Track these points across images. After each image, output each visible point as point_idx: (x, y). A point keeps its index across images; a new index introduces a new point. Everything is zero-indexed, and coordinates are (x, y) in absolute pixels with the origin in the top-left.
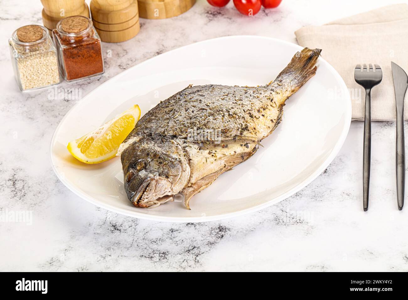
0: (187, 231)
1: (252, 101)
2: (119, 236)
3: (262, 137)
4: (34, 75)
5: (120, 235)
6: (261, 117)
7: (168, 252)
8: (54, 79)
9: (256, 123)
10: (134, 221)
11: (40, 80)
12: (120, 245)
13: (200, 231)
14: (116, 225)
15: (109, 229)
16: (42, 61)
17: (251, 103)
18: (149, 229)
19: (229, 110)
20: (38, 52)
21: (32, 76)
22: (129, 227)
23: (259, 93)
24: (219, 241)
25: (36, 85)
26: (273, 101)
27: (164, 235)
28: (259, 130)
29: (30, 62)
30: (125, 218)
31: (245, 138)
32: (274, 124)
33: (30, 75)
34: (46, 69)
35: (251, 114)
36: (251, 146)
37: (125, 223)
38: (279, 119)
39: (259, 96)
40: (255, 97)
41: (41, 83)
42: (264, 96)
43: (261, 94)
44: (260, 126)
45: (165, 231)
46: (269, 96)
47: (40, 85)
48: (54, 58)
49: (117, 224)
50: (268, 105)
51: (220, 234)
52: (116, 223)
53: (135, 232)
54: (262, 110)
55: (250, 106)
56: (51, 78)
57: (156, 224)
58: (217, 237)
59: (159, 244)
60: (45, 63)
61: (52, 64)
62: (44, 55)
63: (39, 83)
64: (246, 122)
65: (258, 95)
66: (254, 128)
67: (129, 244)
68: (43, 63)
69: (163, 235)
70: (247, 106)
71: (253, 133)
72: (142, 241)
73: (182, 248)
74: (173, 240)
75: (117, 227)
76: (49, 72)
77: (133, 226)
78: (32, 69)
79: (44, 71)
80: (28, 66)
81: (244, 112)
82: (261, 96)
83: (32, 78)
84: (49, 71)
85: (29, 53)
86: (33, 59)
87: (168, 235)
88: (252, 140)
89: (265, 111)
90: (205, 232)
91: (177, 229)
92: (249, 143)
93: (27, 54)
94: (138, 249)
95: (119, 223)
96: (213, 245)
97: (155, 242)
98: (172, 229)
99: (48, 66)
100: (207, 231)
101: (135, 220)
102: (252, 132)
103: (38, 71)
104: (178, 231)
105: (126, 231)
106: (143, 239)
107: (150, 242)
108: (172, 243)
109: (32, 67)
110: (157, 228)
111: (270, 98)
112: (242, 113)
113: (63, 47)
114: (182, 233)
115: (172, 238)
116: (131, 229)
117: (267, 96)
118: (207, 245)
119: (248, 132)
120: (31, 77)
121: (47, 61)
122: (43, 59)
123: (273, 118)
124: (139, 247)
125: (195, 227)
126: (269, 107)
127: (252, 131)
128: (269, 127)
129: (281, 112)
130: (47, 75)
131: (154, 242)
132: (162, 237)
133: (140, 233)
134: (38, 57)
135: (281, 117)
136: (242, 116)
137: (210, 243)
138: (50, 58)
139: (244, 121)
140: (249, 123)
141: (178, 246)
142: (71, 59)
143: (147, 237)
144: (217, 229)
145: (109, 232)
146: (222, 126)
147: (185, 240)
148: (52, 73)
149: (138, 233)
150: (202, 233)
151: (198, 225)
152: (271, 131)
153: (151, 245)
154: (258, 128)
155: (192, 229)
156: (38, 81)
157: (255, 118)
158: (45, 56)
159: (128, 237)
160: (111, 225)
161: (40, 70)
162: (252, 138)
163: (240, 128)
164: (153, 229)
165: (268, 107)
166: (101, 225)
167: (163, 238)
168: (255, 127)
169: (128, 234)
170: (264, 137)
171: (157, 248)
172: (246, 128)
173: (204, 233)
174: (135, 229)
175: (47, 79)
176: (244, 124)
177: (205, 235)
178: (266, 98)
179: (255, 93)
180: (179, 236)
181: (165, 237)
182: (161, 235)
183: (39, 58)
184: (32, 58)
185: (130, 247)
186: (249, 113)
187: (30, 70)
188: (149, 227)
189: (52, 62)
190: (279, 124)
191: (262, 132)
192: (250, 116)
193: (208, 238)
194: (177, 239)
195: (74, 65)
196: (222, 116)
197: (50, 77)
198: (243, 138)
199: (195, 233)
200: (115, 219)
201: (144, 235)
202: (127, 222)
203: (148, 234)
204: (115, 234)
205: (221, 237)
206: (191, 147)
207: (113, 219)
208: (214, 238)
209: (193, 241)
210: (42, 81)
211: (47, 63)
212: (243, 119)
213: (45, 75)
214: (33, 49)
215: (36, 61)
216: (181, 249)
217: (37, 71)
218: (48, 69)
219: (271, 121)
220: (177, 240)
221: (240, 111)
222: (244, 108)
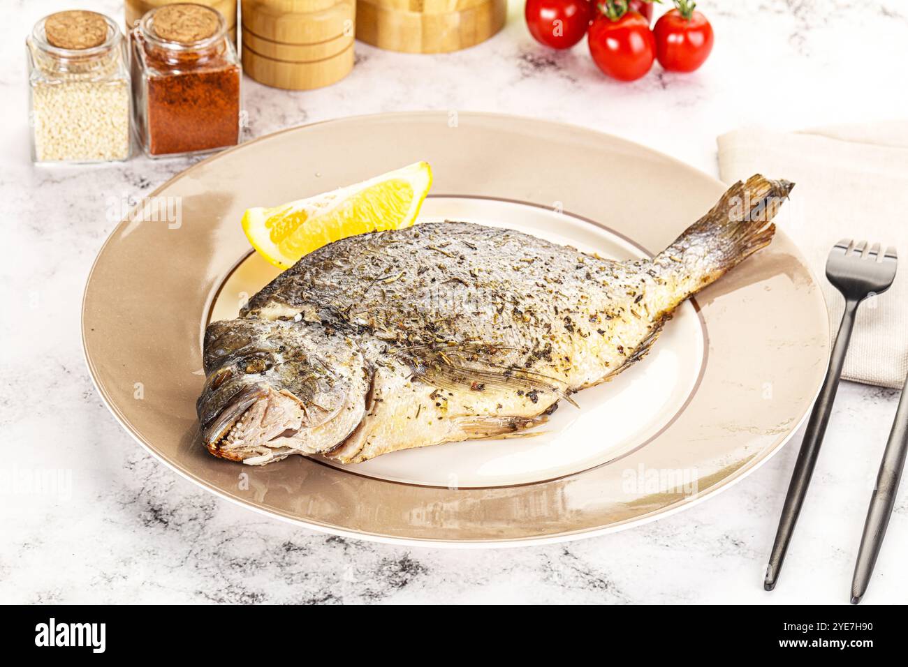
0: (323, 556)
1: (585, 289)
2: (160, 536)
3: (581, 383)
4: (69, 131)
5: (164, 534)
6: (595, 335)
7: (263, 595)
8: (114, 147)
9: (576, 347)
10: (205, 508)
11: (81, 145)
12: (156, 556)
13: (355, 561)
14: (160, 510)
15: (141, 515)
16: (91, 100)
17: (581, 294)
18: (234, 533)
19: (520, 300)
20: (86, 76)
21: (64, 131)
22: (191, 520)
23: (612, 275)
24: (392, 593)
25: (70, 153)
26: (641, 302)
27: (267, 553)
28: (579, 366)
29: (62, 98)
30: (186, 498)
31: (534, 377)
32: (623, 358)
33: (58, 128)
34: (99, 121)
35: (569, 322)
36: (545, 400)
37: (183, 509)
38: (643, 349)
39: (609, 282)
40: (597, 282)
41: (81, 152)
42: (623, 284)
43: (617, 278)
44: (584, 356)
45: (272, 544)
46: (634, 286)
47: (81, 155)
48: (120, 97)
49: (163, 507)
50: (623, 310)
51: (400, 577)
52: (161, 505)
53: (201, 533)
54: (602, 317)
55: (577, 302)
56: (109, 143)
57: (255, 523)
58: (390, 583)
59: (249, 572)
60: (98, 105)
61: (114, 110)
62: (100, 86)
63: (76, 150)
64: (551, 339)
65: (608, 279)
66: (567, 358)
67: (176, 560)
68: (94, 105)
69: (263, 553)
70: (568, 300)
71: (561, 369)
72: (211, 558)
73: (298, 593)
74: (285, 569)
75: (161, 515)
76: (106, 130)
77: (201, 520)
78: (65, 115)
79: (94, 125)
80: (57, 105)
81: (555, 312)
82: (616, 283)
83: (63, 136)
84: (105, 126)
85: (66, 77)
86: (72, 91)
87: (276, 556)
88: (550, 386)
89: (609, 321)
90: (366, 565)
91: (301, 546)
92: (542, 392)
93: (60, 75)
94: (195, 575)
95: (170, 505)
96: (377, 599)
97: (241, 566)
98: (289, 543)
99: (104, 113)
100: (372, 564)
101: (209, 506)
102: (559, 367)
103: (79, 120)
104: (304, 552)
105: (179, 528)
106: (214, 554)
107: (229, 563)
108: (280, 577)
109: (67, 109)
110: (254, 534)
111: (635, 293)
112: (548, 313)
113: (149, 73)
114: (310, 558)
115: (284, 564)
116: (194, 525)
117: (629, 286)
118: (362, 597)
119: (547, 363)
120: (60, 133)
121: (103, 102)
122: (96, 94)
123: (627, 342)
124: (198, 572)
125: (346, 549)
126: (627, 315)
127: (558, 363)
128: (607, 363)
129: (654, 333)
130: (99, 134)
131: (237, 565)
132: (261, 558)
133: (211, 537)
134: (84, 87)
135: (648, 346)
136: (547, 321)
137: (370, 594)
138: (111, 95)
139: (547, 335)
140: (557, 342)
141: (290, 586)
142: (166, 103)
143: (226, 550)
144: (398, 564)
145: (138, 522)
146: (488, 335)
147: (313, 574)
148: (113, 133)
149: (206, 537)
150: (358, 566)
151: (353, 546)
152: (611, 374)
153: (228, 572)
154: (577, 358)
155: (337, 553)
156: (76, 146)
157: (577, 335)
158: (100, 89)
159: (181, 542)
160: (150, 508)
161: (84, 119)
162: (555, 381)
163: (532, 349)
164: (245, 534)
165: (621, 314)
166: (125, 504)
167: (262, 561)
168: (569, 355)
169: (183, 535)
170: (586, 383)
171: (239, 581)
172: (546, 354)
173: (362, 566)
174: (202, 527)
175: (99, 145)
176: (543, 343)
177: (364, 573)
178: (624, 291)
179: (603, 273)
180: (301, 563)
181: (266, 558)
182: (259, 553)
183: (85, 91)
184: (68, 89)
185: (178, 566)
186: (568, 320)
187: (61, 117)
188: (237, 528)
189: (116, 105)
190: (637, 362)
191: (584, 370)
192: (565, 327)
193: (370, 581)
194: (293, 569)
195: (171, 119)
196: (497, 310)
197: (106, 140)
198: (529, 375)
199: (340, 563)
200: (163, 495)
201: (220, 546)
202: (188, 508)
203: (230, 544)
204: (152, 529)
205: (401, 584)
206: (393, 369)
207: (158, 494)
208: (383, 584)
209: (330, 581)
210: (85, 148)
211: (103, 106)
212: (546, 330)
213: (96, 133)
214: (76, 67)
215: (79, 96)
216: (297, 595)
217: (76, 121)
218: (103, 122)
219: (619, 349)
220: (294, 572)
221: (547, 309)
222: (559, 302)
